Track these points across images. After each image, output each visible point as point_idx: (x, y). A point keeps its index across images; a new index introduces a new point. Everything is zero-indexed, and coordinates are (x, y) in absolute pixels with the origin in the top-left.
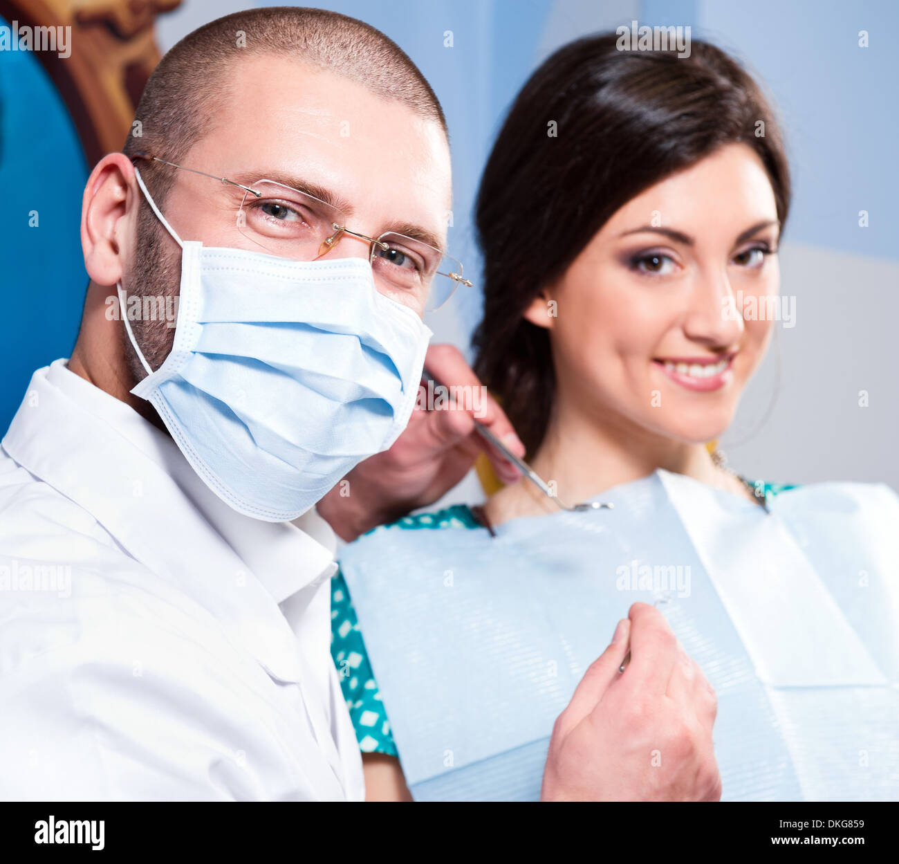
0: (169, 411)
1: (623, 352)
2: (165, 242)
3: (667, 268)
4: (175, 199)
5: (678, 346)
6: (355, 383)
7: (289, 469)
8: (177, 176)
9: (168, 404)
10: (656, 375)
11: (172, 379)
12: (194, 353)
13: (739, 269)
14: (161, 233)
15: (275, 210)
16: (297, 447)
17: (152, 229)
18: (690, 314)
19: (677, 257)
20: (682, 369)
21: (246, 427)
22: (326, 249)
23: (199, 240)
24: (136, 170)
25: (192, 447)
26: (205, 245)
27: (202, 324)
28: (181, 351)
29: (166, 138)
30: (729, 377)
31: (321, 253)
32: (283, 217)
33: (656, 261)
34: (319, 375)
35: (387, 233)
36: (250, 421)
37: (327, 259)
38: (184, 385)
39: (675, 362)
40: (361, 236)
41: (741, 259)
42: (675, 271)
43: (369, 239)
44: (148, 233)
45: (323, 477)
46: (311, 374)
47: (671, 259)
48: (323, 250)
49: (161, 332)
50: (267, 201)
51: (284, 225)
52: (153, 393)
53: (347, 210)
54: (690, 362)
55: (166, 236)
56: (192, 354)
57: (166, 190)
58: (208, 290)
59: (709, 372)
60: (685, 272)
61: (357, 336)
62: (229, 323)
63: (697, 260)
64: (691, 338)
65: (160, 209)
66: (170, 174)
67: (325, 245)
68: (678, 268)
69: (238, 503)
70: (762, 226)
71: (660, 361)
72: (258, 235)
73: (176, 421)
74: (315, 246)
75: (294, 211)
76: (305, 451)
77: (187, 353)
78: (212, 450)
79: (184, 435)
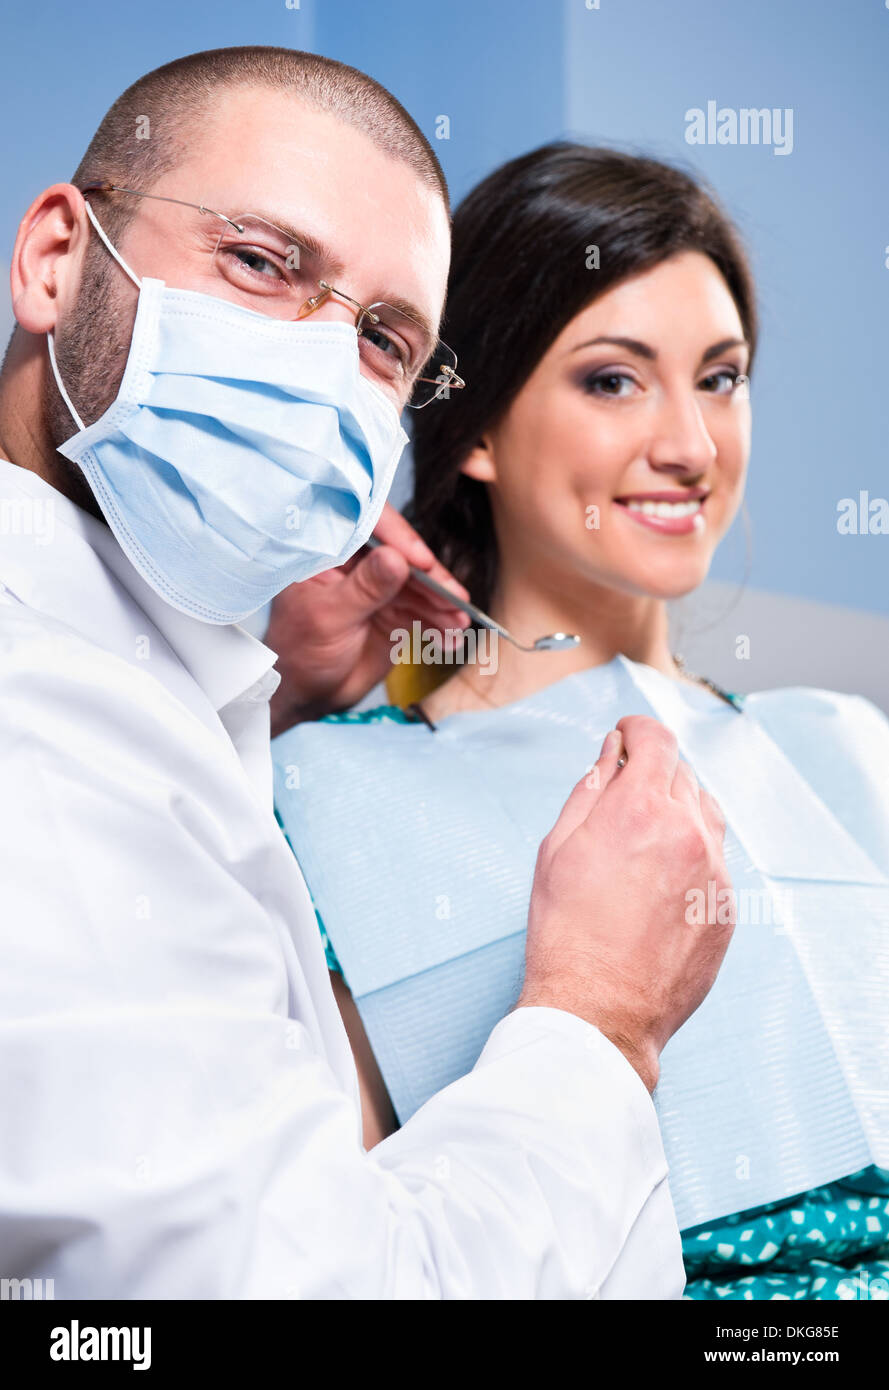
0: (100, 474)
1: (581, 489)
2: (118, 279)
3: (626, 390)
4: (134, 234)
5: (643, 479)
6: (327, 461)
7: (238, 553)
8: (139, 208)
9: (102, 467)
10: (619, 517)
11: (110, 438)
12: (142, 406)
13: (708, 394)
14: (114, 271)
15: (253, 261)
16: (252, 528)
17: (102, 267)
18: (655, 440)
19: (638, 378)
20: (649, 509)
21: (193, 499)
22: (307, 311)
23: (161, 278)
24: (87, 203)
25: (123, 520)
26: (167, 286)
27: (155, 374)
28: (126, 402)
29: (129, 167)
30: (699, 521)
31: (301, 315)
32: (260, 269)
33: (614, 381)
34: (289, 447)
35: (378, 304)
36: (202, 491)
37: (311, 320)
38: (125, 446)
39: (641, 498)
40: (349, 299)
41: (708, 384)
42: (635, 393)
43: (358, 305)
44: (98, 271)
45: (274, 570)
46: (278, 443)
47: (630, 378)
48: (304, 312)
49: (103, 384)
50: (244, 248)
51: (261, 279)
52: (83, 454)
53: (337, 269)
54: (658, 498)
55: (120, 275)
56: (138, 408)
57: (124, 224)
58: (166, 335)
59: (680, 511)
60: (647, 394)
61: (337, 409)
62: (187, 375)
63: (661, 379)
64: (659, 467)
65: (115, 246)
66: (131, 207)
67: (308, 307)
68: (640, 391)
69: (170, 592)
70: (728, 344)
71: (621, 501)
72: (229, 285)
73: (108, 488)
74: (294, 308)
75: (273, 265)
76: (260, 534)
77: (133, 405)
78: (149, 524)
79: (116, 506)
